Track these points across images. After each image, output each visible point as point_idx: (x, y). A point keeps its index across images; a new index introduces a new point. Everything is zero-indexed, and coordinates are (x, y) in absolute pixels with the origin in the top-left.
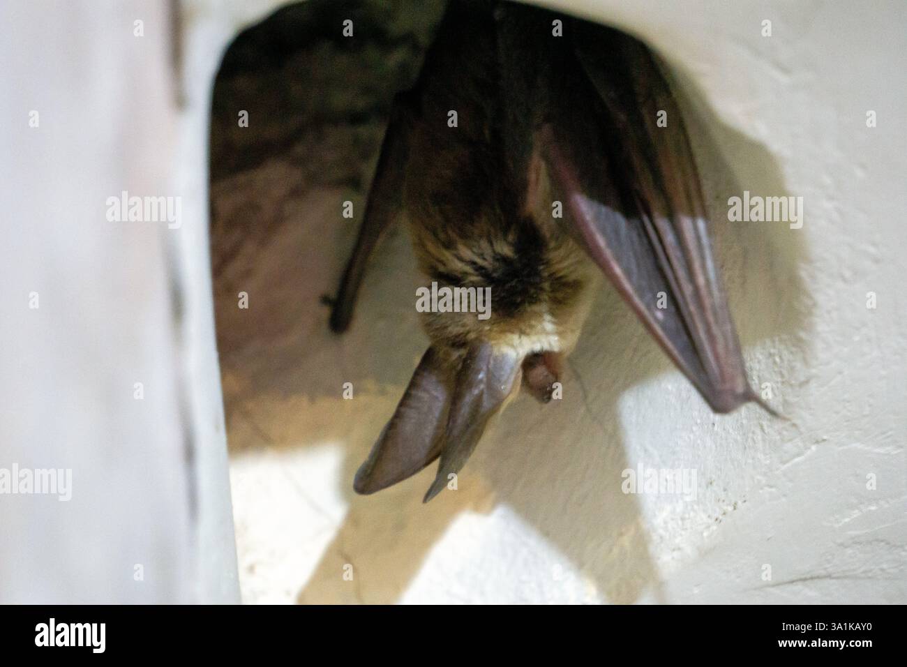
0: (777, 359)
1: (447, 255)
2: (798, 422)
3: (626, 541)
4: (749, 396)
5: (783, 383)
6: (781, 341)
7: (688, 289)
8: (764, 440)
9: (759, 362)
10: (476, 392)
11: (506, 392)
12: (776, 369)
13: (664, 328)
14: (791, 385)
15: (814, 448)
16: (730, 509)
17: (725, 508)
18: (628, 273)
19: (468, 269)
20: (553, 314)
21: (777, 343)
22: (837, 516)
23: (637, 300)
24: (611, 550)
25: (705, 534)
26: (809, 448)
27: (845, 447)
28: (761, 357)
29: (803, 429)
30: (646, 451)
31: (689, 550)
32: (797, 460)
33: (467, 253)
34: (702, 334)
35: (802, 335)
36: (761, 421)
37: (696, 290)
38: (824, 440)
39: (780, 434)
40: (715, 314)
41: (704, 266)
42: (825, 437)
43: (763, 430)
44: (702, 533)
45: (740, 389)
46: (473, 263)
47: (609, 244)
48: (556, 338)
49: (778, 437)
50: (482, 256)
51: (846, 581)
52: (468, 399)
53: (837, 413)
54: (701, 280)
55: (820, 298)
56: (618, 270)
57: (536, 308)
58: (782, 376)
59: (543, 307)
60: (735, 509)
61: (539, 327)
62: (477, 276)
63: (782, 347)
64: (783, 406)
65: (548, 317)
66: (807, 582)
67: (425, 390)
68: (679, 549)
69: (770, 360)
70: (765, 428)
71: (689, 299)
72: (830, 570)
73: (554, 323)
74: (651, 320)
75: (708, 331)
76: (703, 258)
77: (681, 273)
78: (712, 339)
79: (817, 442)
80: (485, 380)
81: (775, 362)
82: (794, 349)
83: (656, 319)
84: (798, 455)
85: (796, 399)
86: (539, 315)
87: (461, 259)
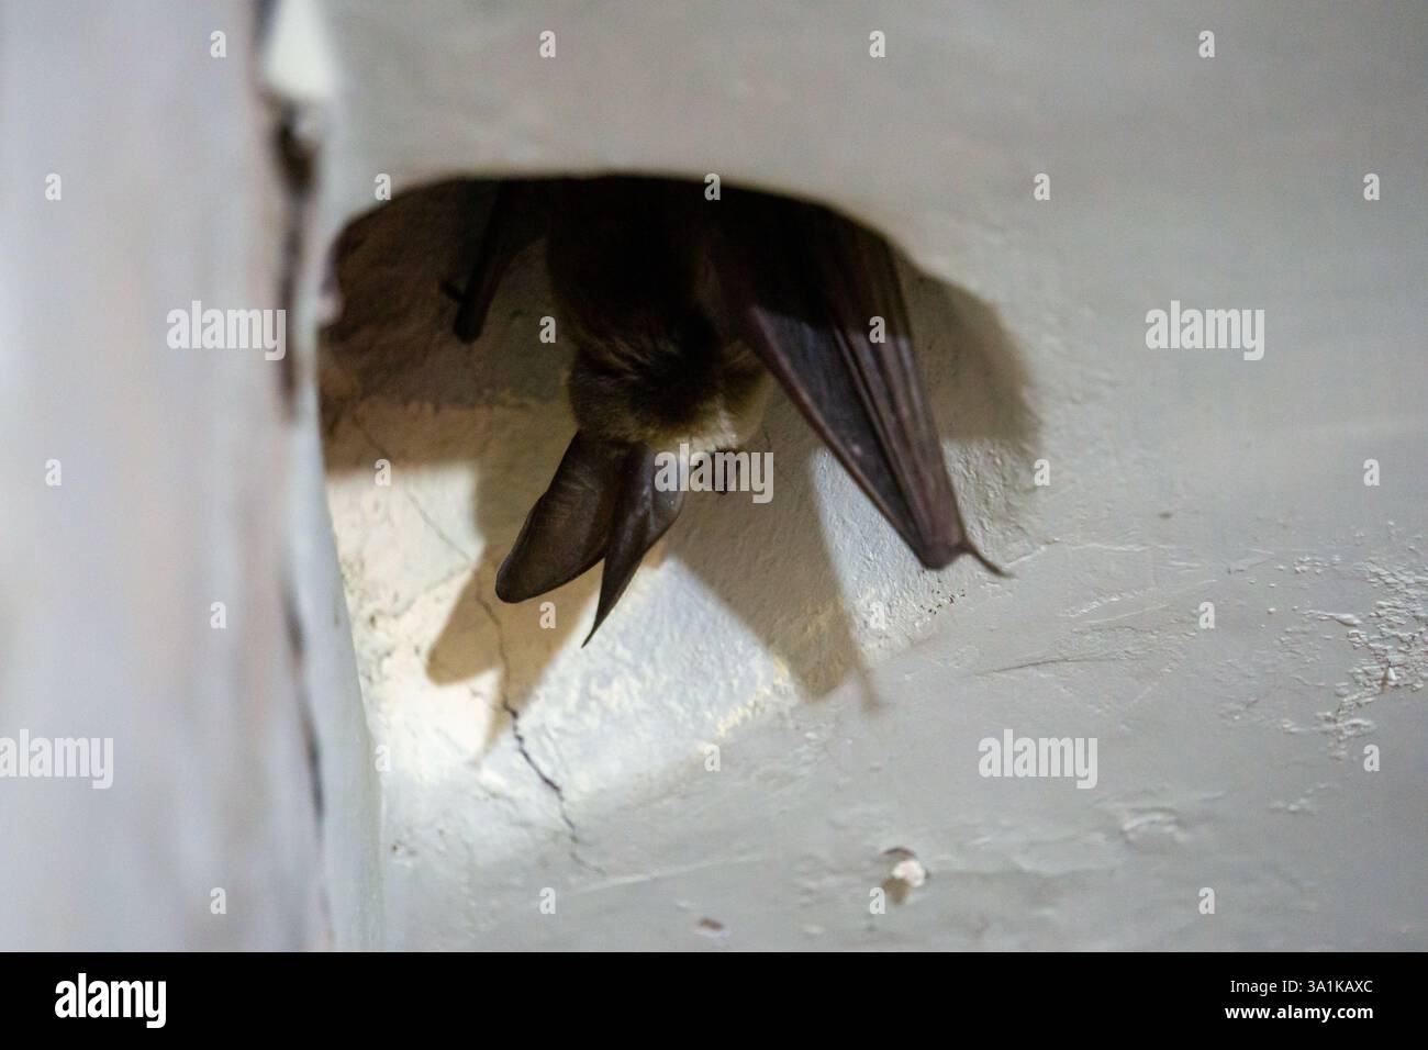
0: (998, 461)
1: (600, 344)
2: (1024, 525)
3: (823, 620)
4: (966, 547)
5: (1005, 485)
6: (1001, 445)
7: (889, 420)
8: (984, 537)
9: (976, 457)
10: (640, 513)
11: (675, 509)
12: (997, 470)
13: (862, 467)
14: (1015, 490)
15: (1043, 548)
16: (946, 601)
17: (941, 600)
18: (817, 399)
19: (625, 365)
20: (729, 409)
21: (997, 446)
22: (1073, 608)
23: (830, 433)
24: (805, 629)
25: (917, 624)
26: (1038, 548)
27: (1081, 547)
28: (978, 453)
29: (1029, 532)
30: (844, 522)
31: (898, 640)
32: (1024, 559)
33: (624, 348)
34: (908, 479)
35: (1027, 446)
36: (981, 518)
37: (900, 422)
38: (1055, 542)
39: (1004, 534)
40: (923, 452)
41: (908, 395)
42: (1057, 539)
43: (983, 527)
44: (913, 623)
45: (955, 539)
46: (630, 359)
47: (794, 364)
48: (734, 436)
49: (1001, 537)
50: (642, 351)
51: (1085, 663)
52: (631, 521)
53: (1070, 517)
54: (905, 412)
55: (1046, 417)
56: (806, 398)
57: (709, 406)
58: (1004, 479)
59: (718, 402)
60: (952, 601)
61: (714, 427)
62: (636, 375)
63: (1003, 451)
64: (1006, 507)
65: (723, 414)
66: (1040, 667)
67: (576, 481)
68: (887, 637)
69: (990, 461)
70: (986, 525)
71: (891, 434)
72: (1067, 655)
73: (730, 419)
74: (848, 457)
75: (916, 471)
76: (906, 383)
77: (883, 404)
78: (921, 483)
79: (1048, 543)
80: (650, 497)
81: (995, 463)
82: (1017, 456)
83: (853, 455)
84: (1025, 555)
85: (1021, 504)
86: (714, 413)
87: (617, 355)
